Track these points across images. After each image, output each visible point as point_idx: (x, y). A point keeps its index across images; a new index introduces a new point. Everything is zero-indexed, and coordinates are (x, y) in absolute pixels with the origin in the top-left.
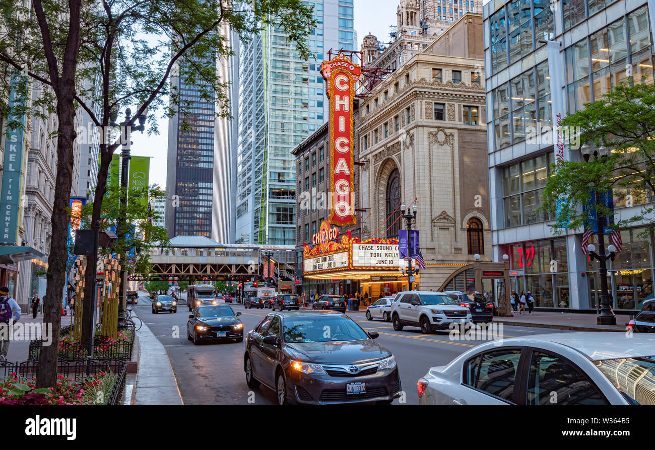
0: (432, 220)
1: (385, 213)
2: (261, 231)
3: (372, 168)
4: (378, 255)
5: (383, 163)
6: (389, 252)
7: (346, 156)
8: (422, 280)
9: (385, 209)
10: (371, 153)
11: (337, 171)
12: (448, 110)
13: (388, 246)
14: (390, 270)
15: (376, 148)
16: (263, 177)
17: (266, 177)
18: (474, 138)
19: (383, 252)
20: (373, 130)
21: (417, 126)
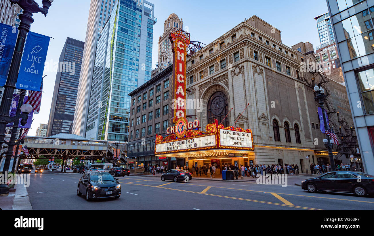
0: (258, 118)
1: (207, 118)
2: (102, 136)
3: (197, 92)
4: (233, 138)
5: (208, 89)
6: (239, 136)
7: (183, 85)
8: (256, 157)
9: (207, 116)
10: (197, 84)
11: (178, 93)
12: (260, 56)
13: (238, 132)
14: (240, 149)
15: (200, 82)
16: (106, 110)
17: (108, 110)
18: (271, 74)
19: (236, 136)
20: (198, 72)
21: (247, 61)
